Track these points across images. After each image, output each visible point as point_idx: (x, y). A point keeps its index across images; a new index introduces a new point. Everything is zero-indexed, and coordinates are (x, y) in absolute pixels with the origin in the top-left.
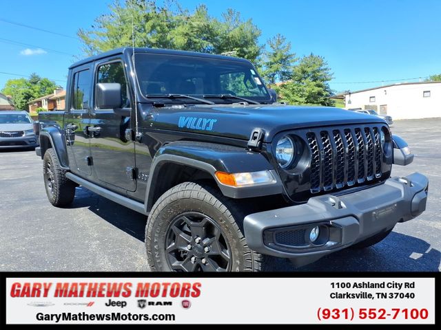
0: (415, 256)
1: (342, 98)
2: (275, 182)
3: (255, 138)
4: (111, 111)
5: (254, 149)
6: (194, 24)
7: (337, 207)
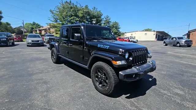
0: (150, 80)
1: (124, 34)
2: (126, 63)
3: (121, 52)
4: (78, 41)
5: (120, 55)
6: (85, 11)
7: (139, 69)
